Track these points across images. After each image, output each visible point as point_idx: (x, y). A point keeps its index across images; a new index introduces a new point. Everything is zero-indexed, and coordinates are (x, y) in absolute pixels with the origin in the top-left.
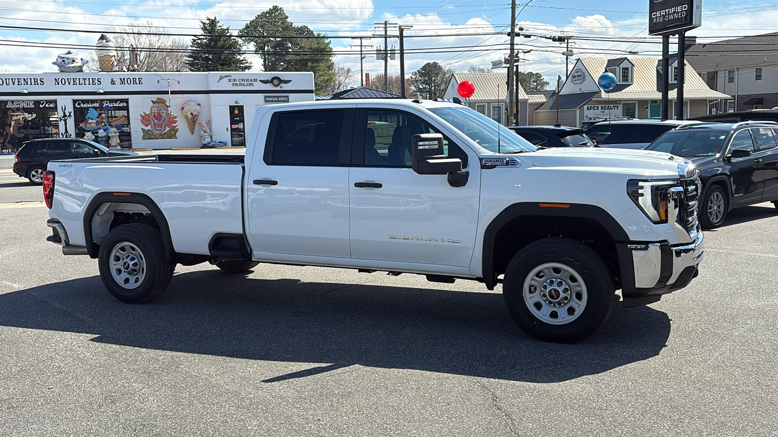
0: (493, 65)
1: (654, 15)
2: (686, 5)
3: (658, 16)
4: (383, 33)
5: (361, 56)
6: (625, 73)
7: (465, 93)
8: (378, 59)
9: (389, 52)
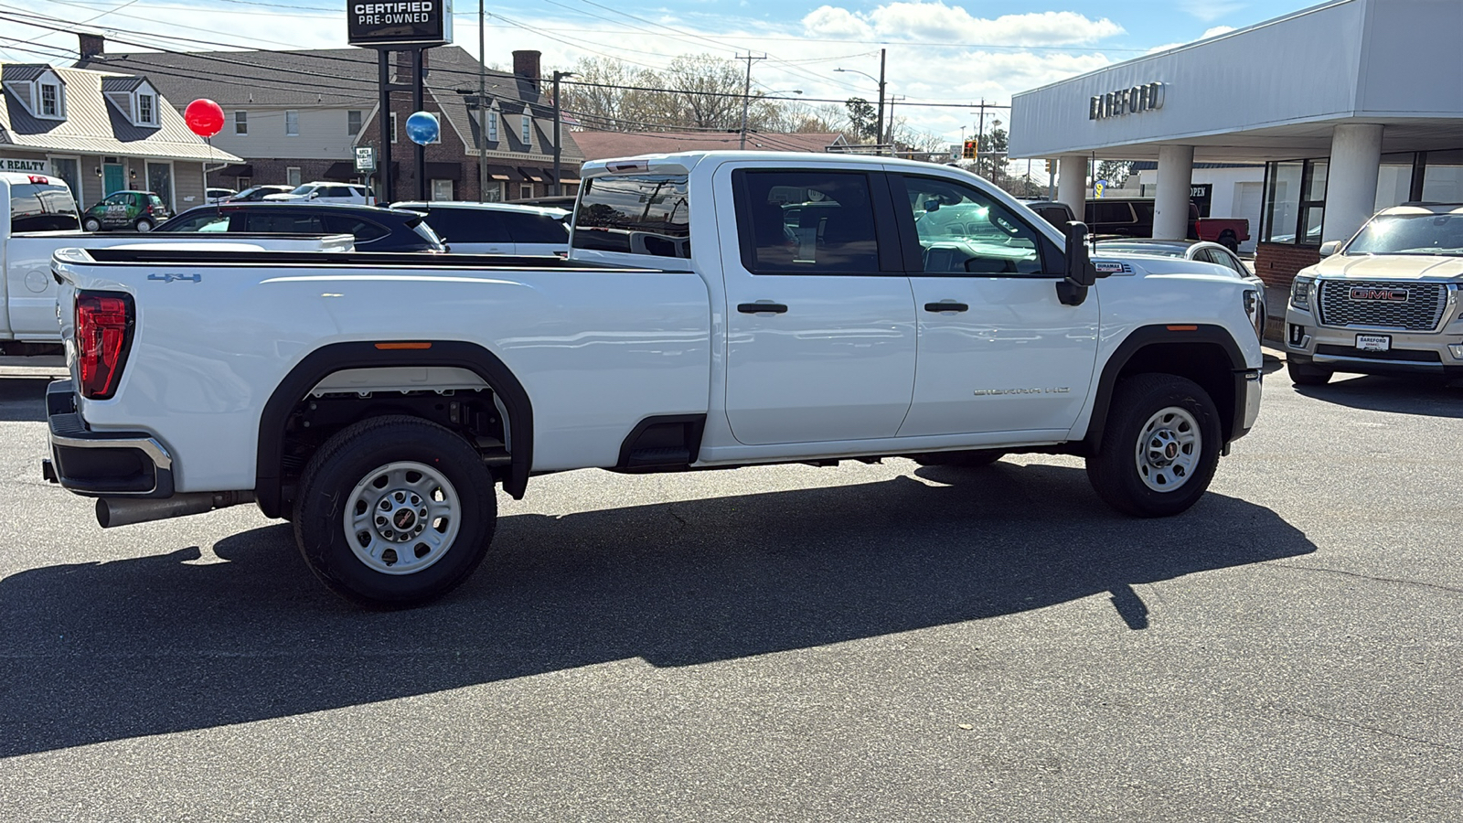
1: (360, 9)
2: (430, 4)
3: (368, 12)
6: (48, 97)
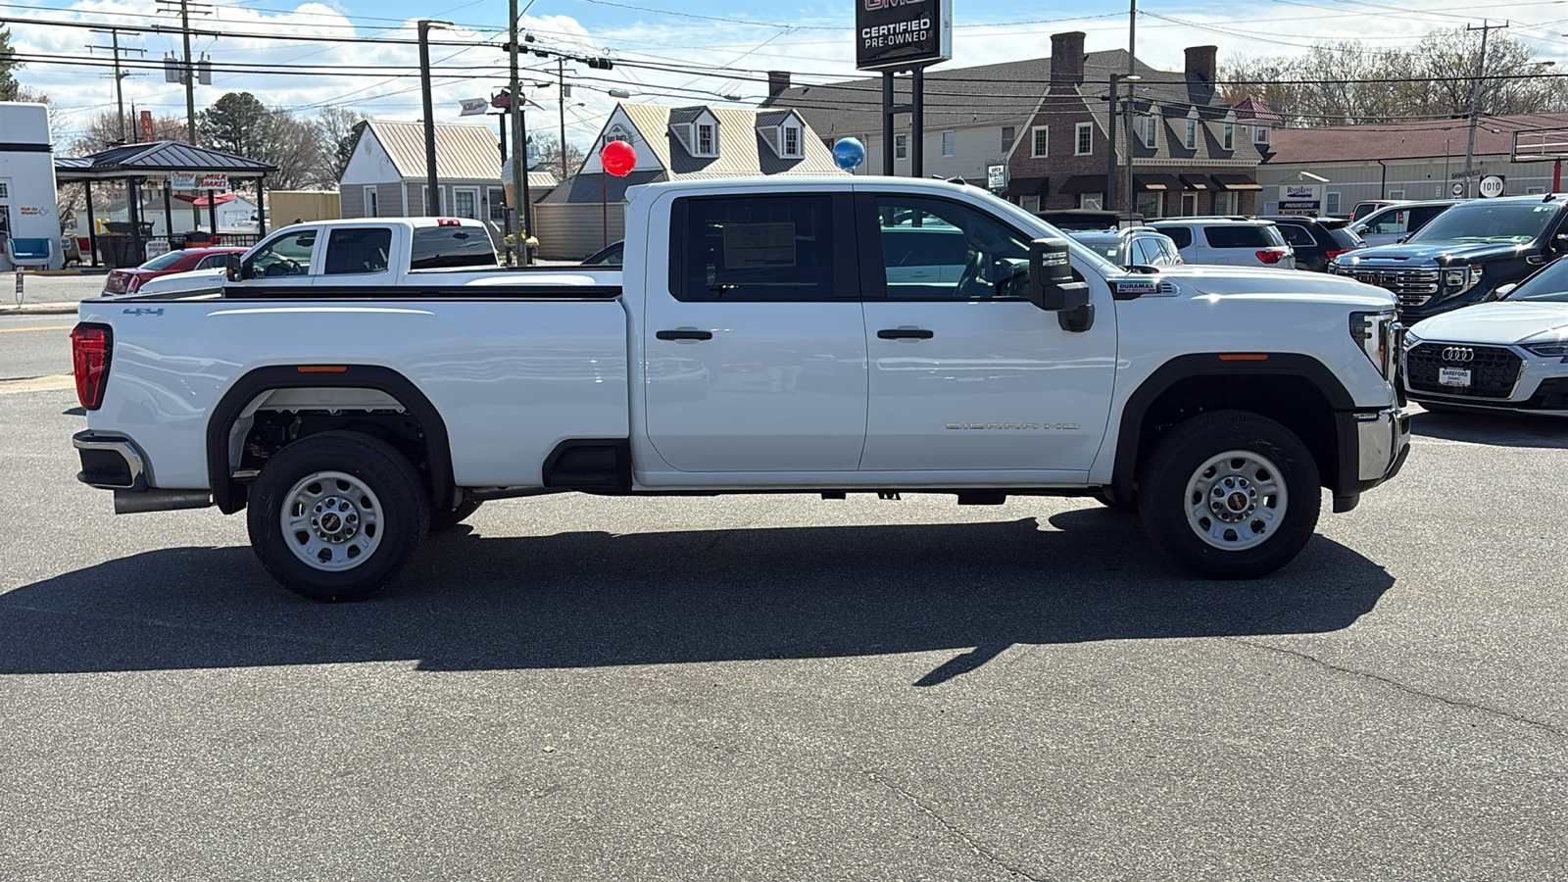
0: (465, 107)
1: (866, 33)
2: (928, 20)
3: (873, 35)
4: (179, 24)
5: (117, 71)
6: (705, 136)
7: (618, 166)
8: (170, 80)
9: (196, 67)
